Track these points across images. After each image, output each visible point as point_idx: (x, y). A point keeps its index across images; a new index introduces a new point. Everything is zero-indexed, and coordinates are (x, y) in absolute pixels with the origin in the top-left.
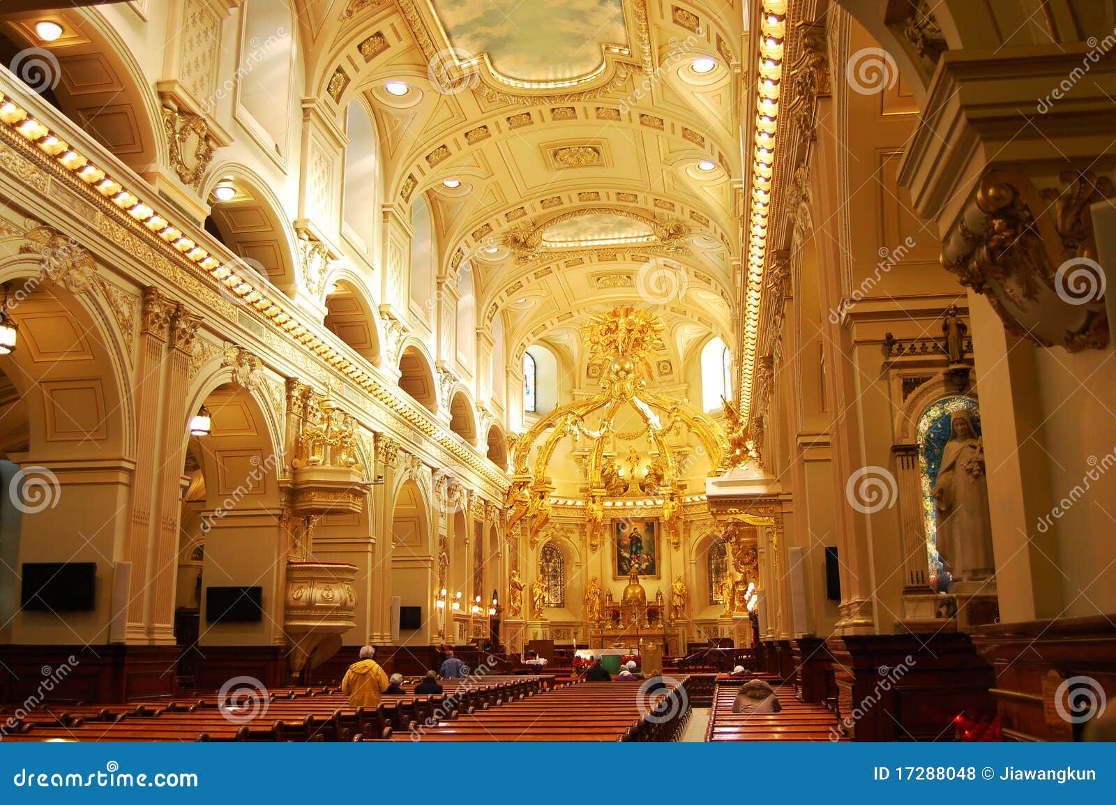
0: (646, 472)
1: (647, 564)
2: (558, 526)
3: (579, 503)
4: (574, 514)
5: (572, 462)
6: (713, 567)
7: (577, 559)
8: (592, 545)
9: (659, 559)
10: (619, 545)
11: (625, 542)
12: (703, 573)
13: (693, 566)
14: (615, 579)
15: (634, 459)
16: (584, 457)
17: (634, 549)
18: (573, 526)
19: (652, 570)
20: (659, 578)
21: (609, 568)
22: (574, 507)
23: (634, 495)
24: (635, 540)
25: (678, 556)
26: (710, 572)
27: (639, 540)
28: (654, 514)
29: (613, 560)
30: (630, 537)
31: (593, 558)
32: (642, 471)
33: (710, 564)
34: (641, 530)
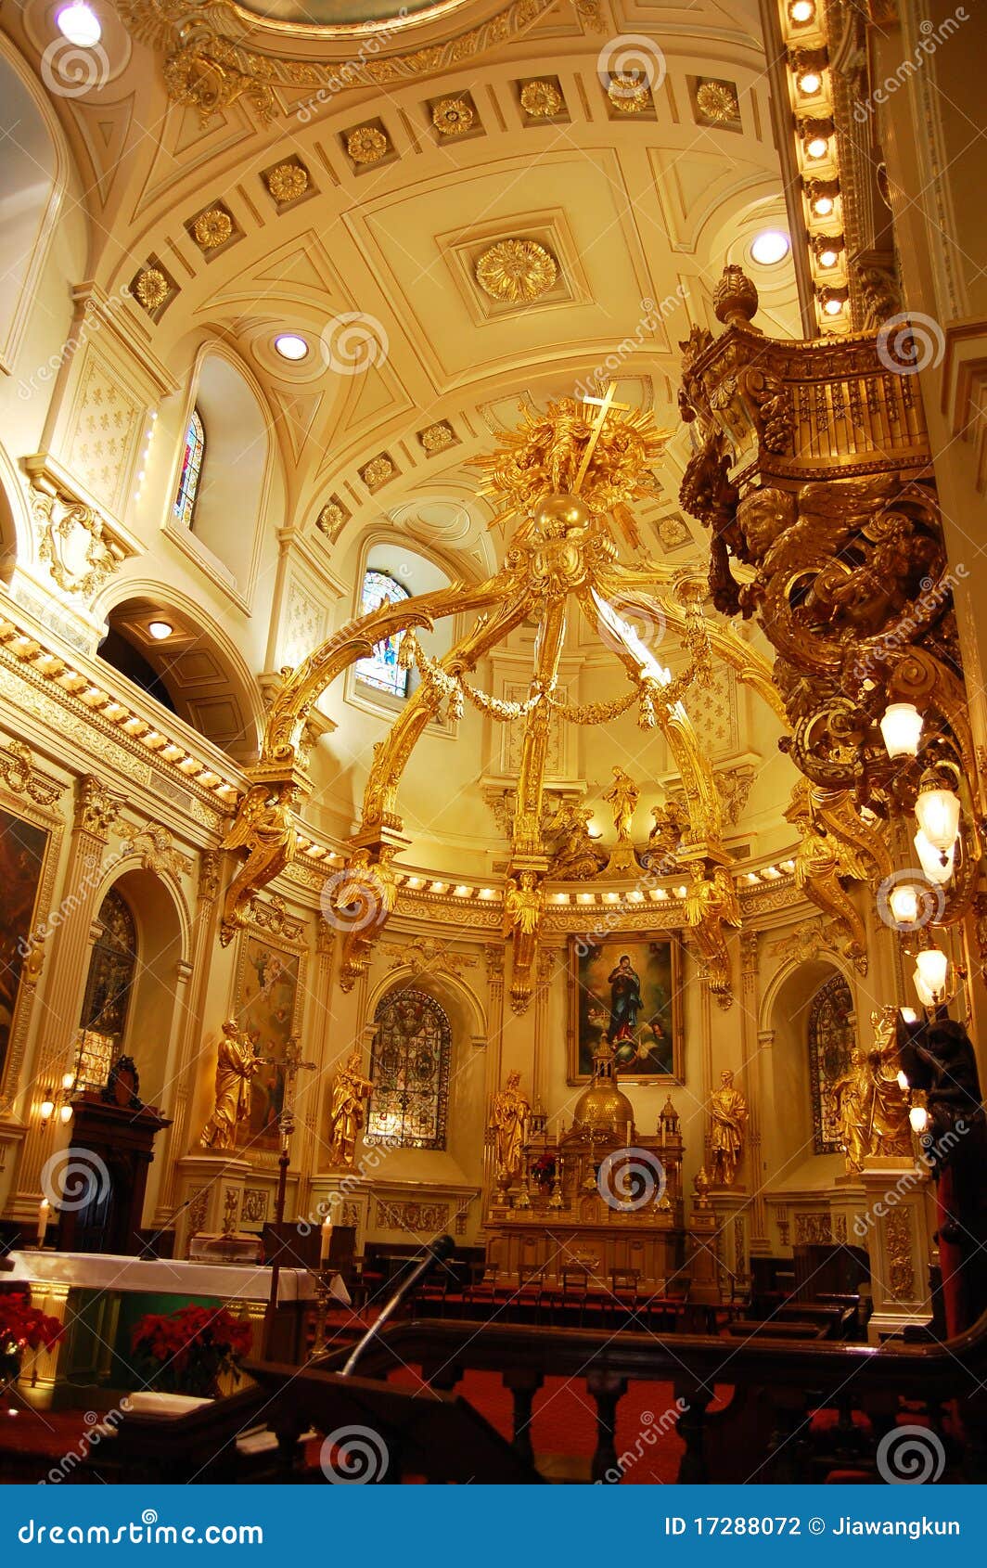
0: (651, 822)
1: (652, 1045)
2: (429, 944)
3: (487, 894)
4: (475, 919)
5: (480, 806)
6: (821, 1052)
7: (477, 1029)
8: (515, 996)
9: (683, 1032)
10: (583, 1003)
11: (599, 992)
12: (793, 1065)
13: (767, 1050)
15: (624, 795)
16: (509, 793)
17: (620, 1010)
18: (474, 950)
19: (662, 1062)
20: (683, 1081)
21: (558, 1056)
22: (473, 903)
23: (623, 873)
24: (624, 987)
25: (727, 1023)
26: (813, 1066)
27: (632, 986)
28: (671, 921)
29: (569, 1034)
30: (610, 980)
31: (518, 1028)
32: (642, 824)
33: (812, 1046)
34: (638, 961)
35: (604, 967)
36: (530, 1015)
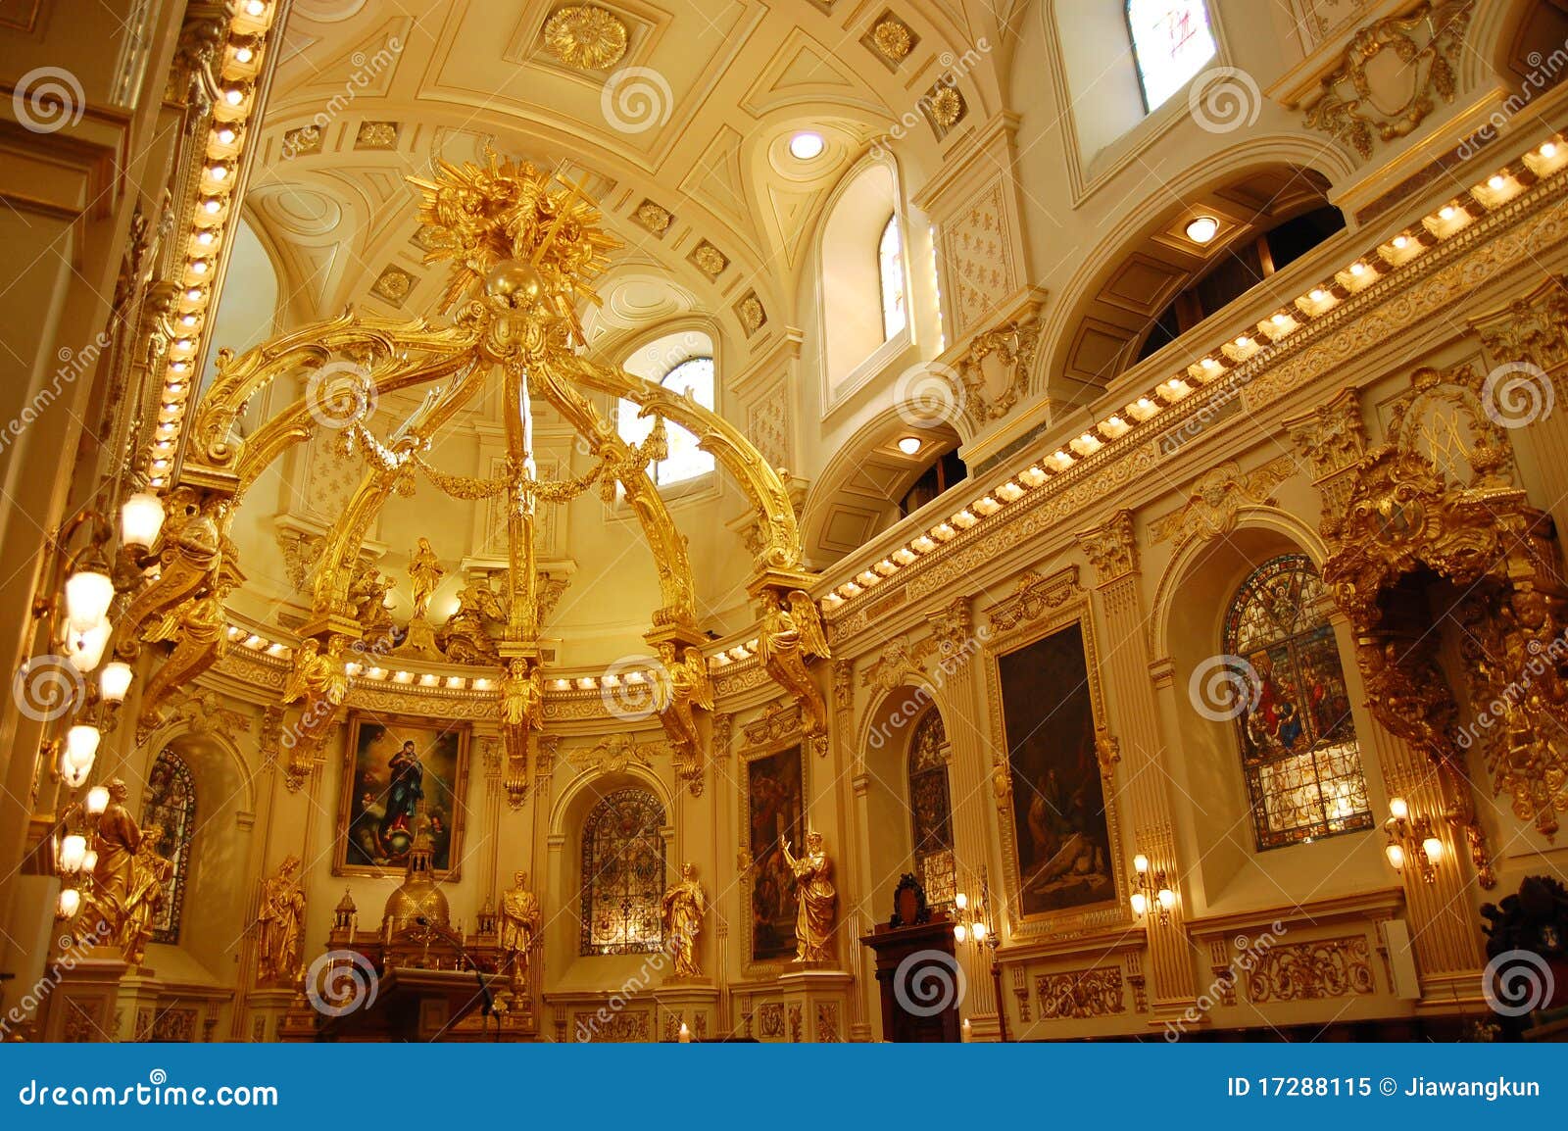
0: (452, 607)
1: (430, 838)
2: (210, 699)
3: (276, 650)
4: (256, 675)
5: (272, 544)
6: (597, 858)
7: (243, 804)
8: (293, 770)
9: (462, 827)
10: (360, 785)
11: (378, 777)
13: (556, 855)
14: (336, 873)
15: (428, 570)
16: (305, 538)
17: (399, 797)
18: (249, 712)
19: (442, 854)
20: (457, 879)
21: (325, 845)
22: (258, 658)
23: (417, 652)
24: (405, 774)
25: (517, 823)
26: (587, 872)
27: (414, 775)
28: (461, 713)
29: (339, 819)
30: (391, 765)
31: (291, 807)
32: (447, 604)
33: (586, 853)
34: (422, 750)
35: (386, 750)
36: (304, 791)
